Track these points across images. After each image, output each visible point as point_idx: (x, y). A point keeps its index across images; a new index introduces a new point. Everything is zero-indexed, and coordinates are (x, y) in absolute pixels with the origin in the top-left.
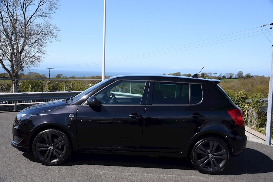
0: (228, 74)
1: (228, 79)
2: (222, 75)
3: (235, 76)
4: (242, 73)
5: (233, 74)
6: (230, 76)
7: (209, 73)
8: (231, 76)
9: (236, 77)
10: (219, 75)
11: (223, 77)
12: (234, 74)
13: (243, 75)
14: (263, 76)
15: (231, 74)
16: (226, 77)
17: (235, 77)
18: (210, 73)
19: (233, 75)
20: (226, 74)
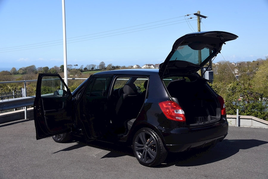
0: (90, 65)
1: (90, 71)
2: (84, 67)
3: (98, 68)
4: (104, 64)
5: (95, 66)
6: (91, 67)
8: (93, 68)
9: (99, 68)
10: (81, 67)
11: (84, 69)
12: (96, 66)
13: (105, 66)
14: (125, 66)
15: (93, 65)
16: (88, 69)
17: (97, 69)
18: (70, 65)
20: (88, 65)
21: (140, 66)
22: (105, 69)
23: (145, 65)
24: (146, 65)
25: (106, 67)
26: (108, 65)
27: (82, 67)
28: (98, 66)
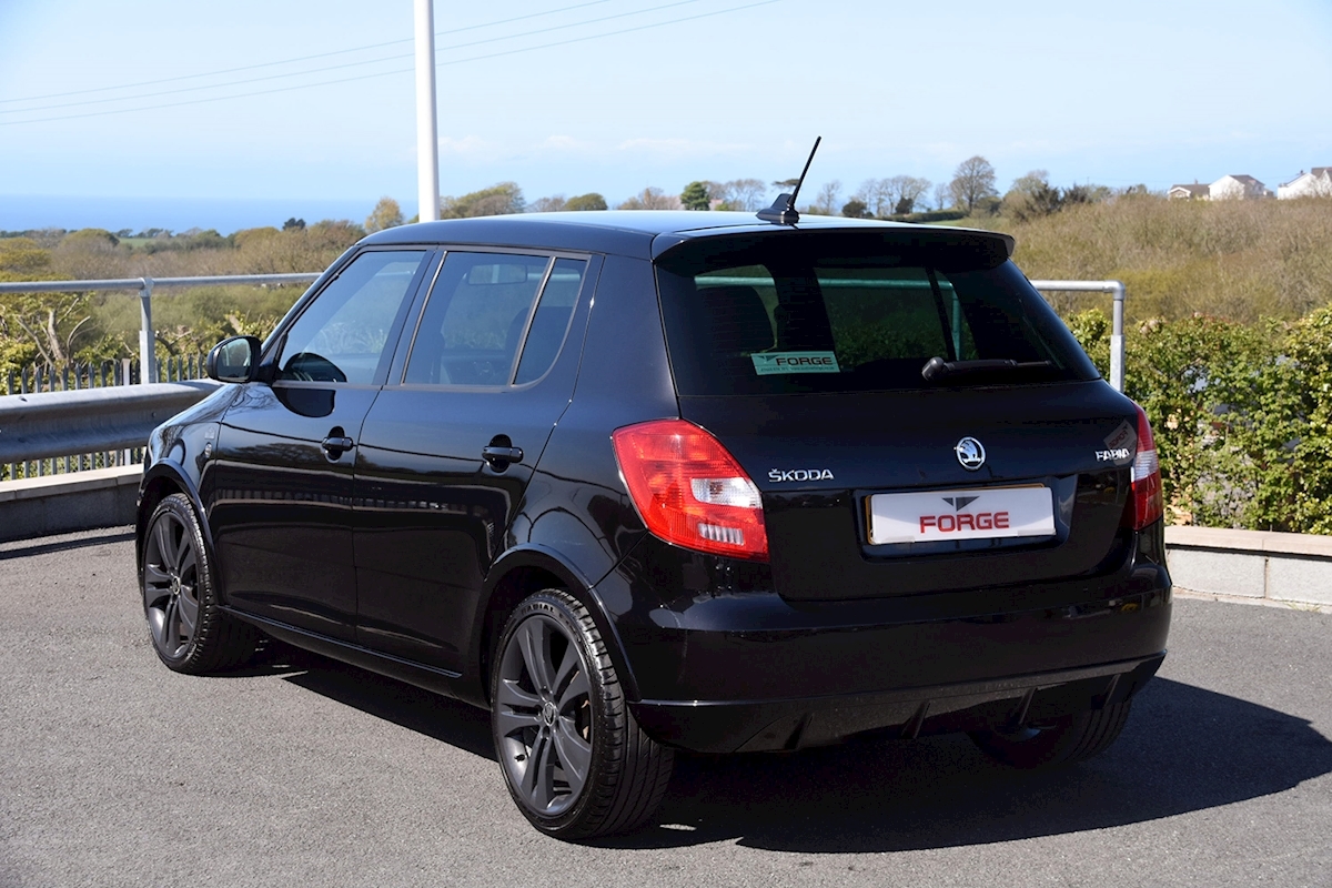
0: (885, 183)
3: (941, 199)
4: (990, 175)
5: (920, 186)
6: (897, 198)
7: (739, 185)
8: (909, 202)
9: (947, 206)
10: (821, 199)
12: (928, 184)
13: (997, 185)
14: (1142, 187)
15: (908, 181)
16: (873, 210)
17: (935, 208)
18: (751, 183)
19: (919, 190)
20: (871, 183)
21: (1260, 185)
22: (995, 207)
23: (1309, 177)
24: (1317, 172)
25: (1002, 195)
26: (1019, 181)
27: (830, 197)
28: (941, 188)
